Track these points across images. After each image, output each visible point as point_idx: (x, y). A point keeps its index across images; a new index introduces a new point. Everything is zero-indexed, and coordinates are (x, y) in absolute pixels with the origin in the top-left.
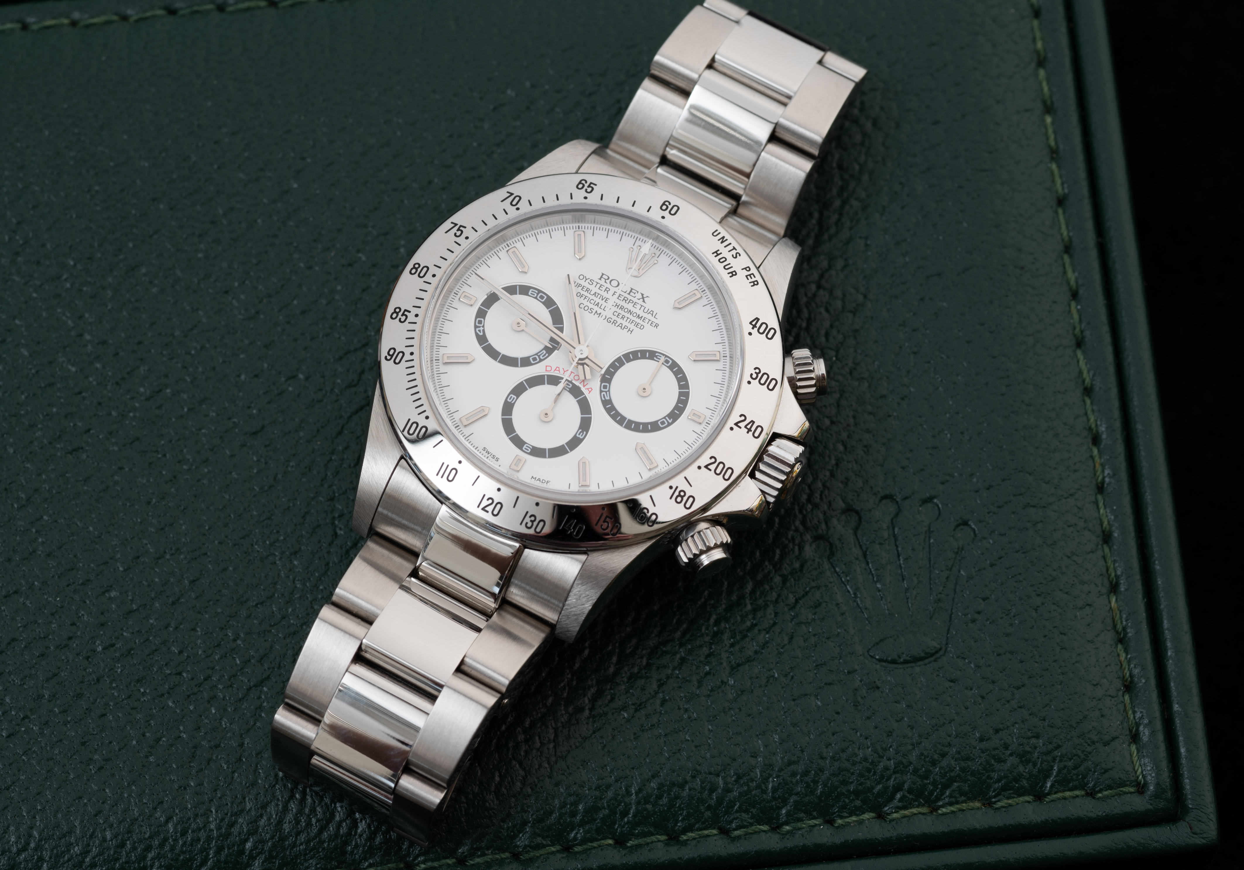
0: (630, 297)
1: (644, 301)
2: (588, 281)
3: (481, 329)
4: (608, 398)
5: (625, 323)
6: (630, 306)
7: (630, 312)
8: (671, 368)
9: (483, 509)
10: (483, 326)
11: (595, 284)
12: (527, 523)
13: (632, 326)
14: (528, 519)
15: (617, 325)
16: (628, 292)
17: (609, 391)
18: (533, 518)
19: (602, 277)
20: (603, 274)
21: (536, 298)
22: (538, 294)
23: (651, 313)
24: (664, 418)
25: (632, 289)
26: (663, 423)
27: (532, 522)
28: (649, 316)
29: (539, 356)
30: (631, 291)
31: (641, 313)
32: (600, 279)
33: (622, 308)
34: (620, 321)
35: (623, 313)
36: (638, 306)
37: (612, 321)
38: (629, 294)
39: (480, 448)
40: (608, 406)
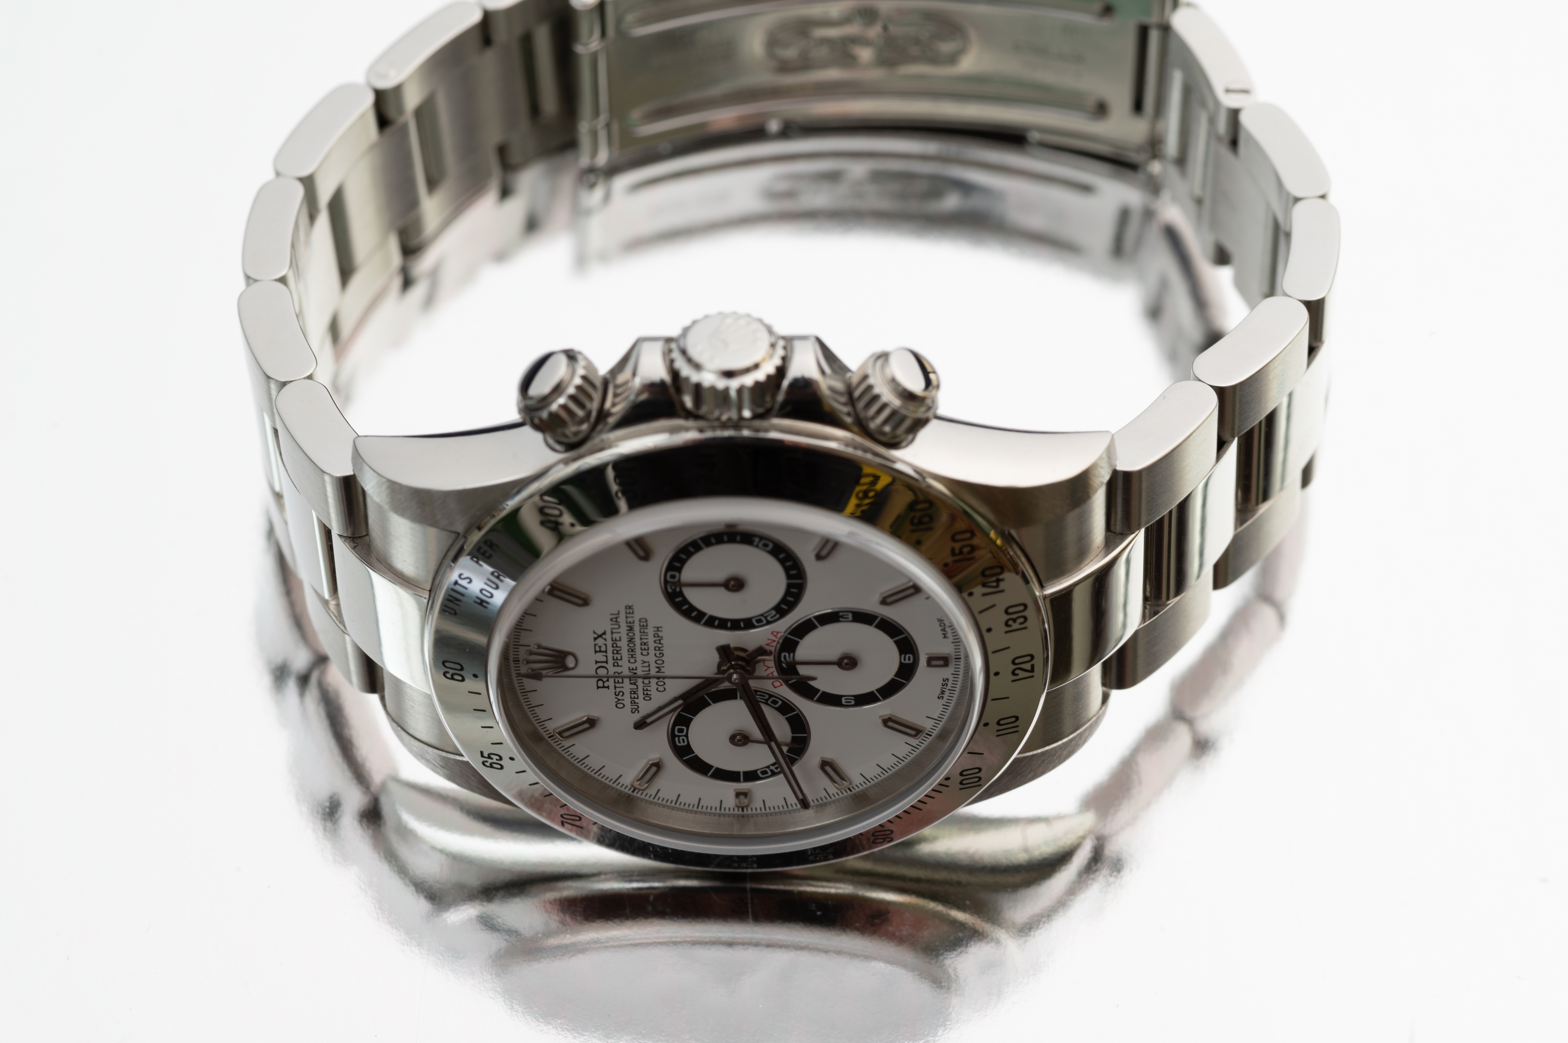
0: (610, 650)
1: (604, 633)
2: (619, 697)
3: (772, 768)
4: (774, 612)
5: (651, 640)
6: (623, 644)
7: (631, 640)
8: (679, 570)
9: (1032, 670)
10: (768, 767)
11: (618, 690)
12: (1021, 624)
13: (650, 631)
14: (1015, 626)
15: (660, 646)
16: (605, 654)
17: (762, 615)
18: (1011, 622)
19: (604, 687)
20: (598, 687)
21: (687, 736)
22: (679, 736)
23: (615, 620)
24: (757, 546)
25: (596, 652)
26: (766, 545)
27: (1015, 620)
28: (622, 620)
29: (767, 700)
30: (600, 651)
31: (624, 629)
32: (608, 687)
33: (632, 650)
34: (652, 645)
35: (638, 647)
36: (616, 636)
37: (658, 652)
38: (606, 652)
39: (943, 702)
40: (784, 608)
